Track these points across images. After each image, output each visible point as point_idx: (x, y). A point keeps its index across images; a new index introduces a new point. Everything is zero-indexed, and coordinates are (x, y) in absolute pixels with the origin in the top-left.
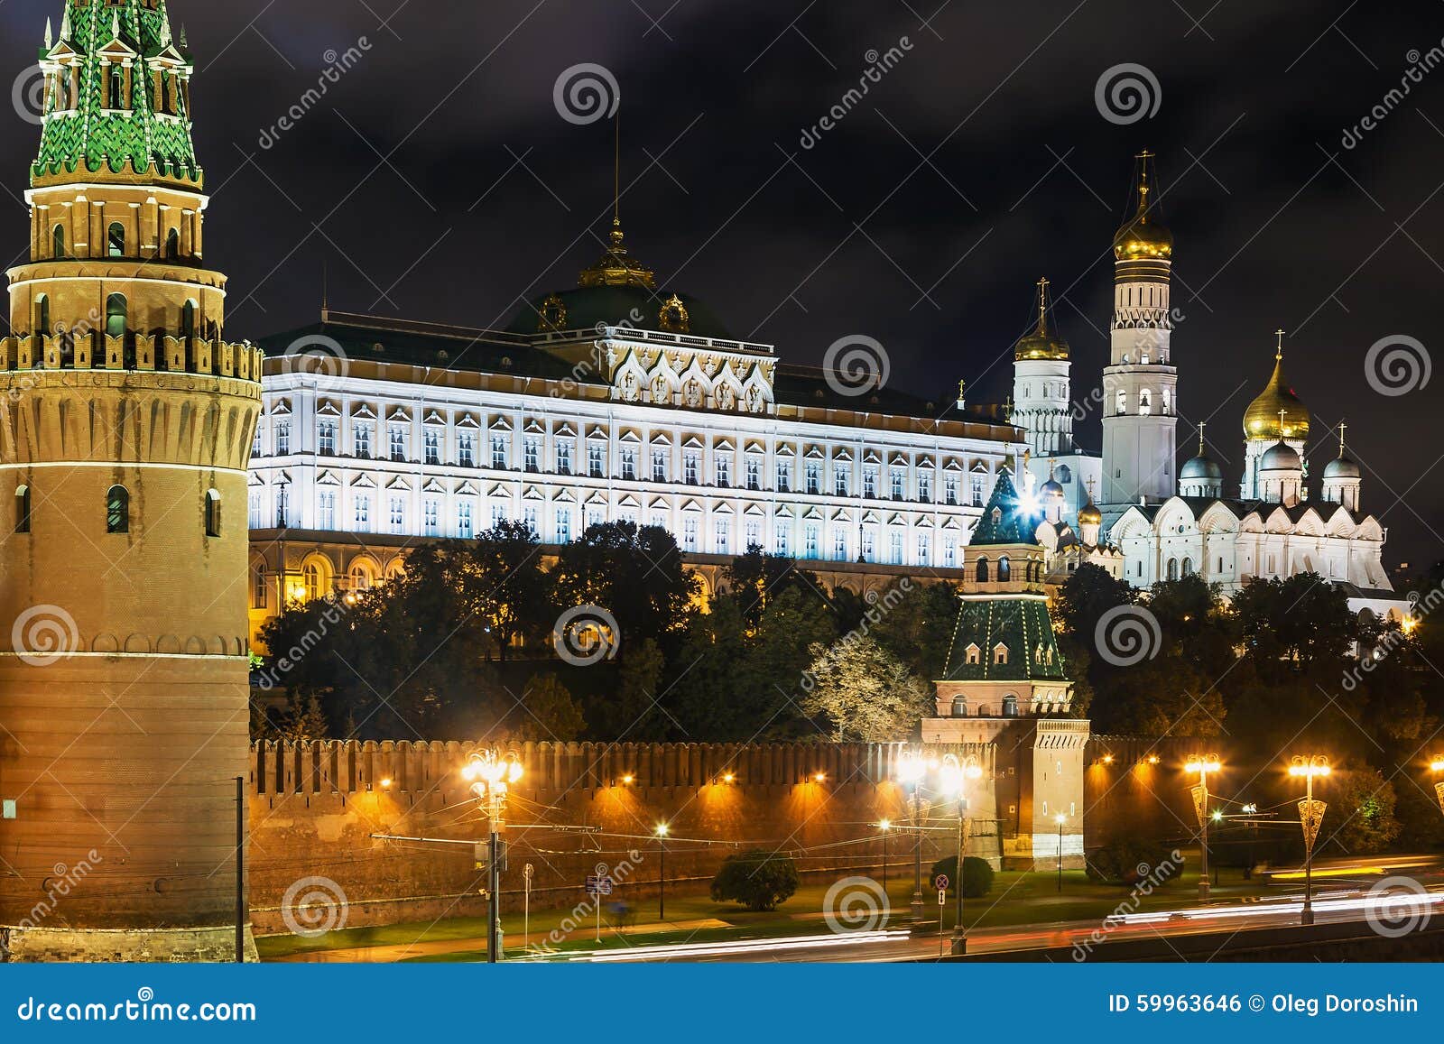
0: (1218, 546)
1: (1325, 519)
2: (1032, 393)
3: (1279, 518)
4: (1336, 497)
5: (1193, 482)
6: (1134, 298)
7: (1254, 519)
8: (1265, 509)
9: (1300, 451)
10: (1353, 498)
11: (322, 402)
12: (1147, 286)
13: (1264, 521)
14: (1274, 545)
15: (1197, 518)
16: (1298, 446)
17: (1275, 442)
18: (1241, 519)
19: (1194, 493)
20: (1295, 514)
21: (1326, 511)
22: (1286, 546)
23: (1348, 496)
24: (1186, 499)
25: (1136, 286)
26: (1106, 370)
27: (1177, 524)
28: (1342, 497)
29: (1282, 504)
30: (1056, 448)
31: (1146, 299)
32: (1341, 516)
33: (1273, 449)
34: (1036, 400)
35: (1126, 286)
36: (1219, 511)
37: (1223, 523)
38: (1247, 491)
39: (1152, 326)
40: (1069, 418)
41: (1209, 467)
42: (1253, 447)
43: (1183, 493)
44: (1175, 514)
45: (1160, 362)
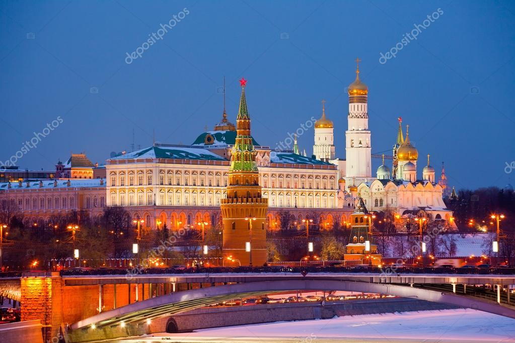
0: (391, 196)
1: (424, 186)
2: (321, 139)
3: (410, 185)
5: (381, 174)
6: (356, 108)
8: (405, 183)
9: (415, 164)
10: (433, 179)
11: (161, 171)
12: (360, 104)
13: (405, 186)
14: (409, 195)
15: (384, 186)
16: (415, 162)
17: (407, 162)
18: (398, 187)
19: (382, 178)
20: (415, 185)
21: (424, 183)
22: (412, 195)
23: (431, 178)
24: (380, 180)
25: (356, 104)
26: (346, 132)
27: (377, 188)
29: (410, 182)
31: (360, 109)
32: (429, 185)
33: (407, 164)
34: (323, 141)
35: (353, 104)
36: (391, 184)
37: (393, 188)
38: (398, 177)
39: (362, 118)
40: (334, 147)
41: (386, 168)
42: (400, 163)
43: (378, 178)
44: (377, 184)
45: (365, 130)
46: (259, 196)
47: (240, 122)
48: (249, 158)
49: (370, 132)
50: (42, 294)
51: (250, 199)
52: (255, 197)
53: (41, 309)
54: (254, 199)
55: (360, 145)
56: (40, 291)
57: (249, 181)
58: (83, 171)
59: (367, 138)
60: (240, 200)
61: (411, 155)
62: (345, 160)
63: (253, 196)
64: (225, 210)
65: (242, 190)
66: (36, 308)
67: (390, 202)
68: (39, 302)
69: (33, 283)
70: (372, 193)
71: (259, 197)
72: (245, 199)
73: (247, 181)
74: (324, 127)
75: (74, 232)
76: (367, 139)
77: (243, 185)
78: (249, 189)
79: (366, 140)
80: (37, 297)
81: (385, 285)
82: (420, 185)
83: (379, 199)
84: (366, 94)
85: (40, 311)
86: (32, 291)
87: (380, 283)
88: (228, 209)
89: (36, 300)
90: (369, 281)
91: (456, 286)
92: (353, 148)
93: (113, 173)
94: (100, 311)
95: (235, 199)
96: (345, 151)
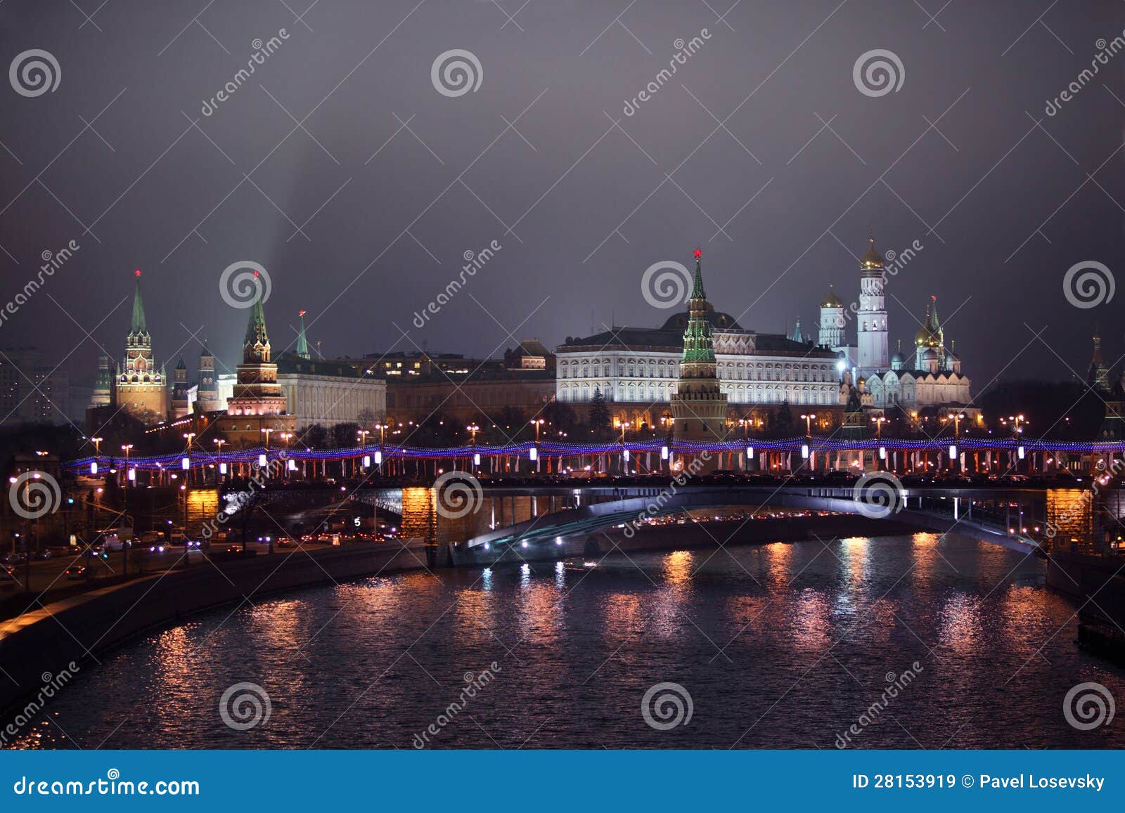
0: (907, 390)
1: (947, 378)
2: (828, 320)
3: (930, 378)
4: (951, 368)
5: (896, 364)
6: (869, 284)
7: (921, 379)
8: (924, 374)
10: (958, 368)
12: (874, 279)
13: (924, 379)
14: (929, 388)
15: (899, 378)
16: (936, 350)
17: (928, 348)
18: (916, 379)
19: (897, 368)
20: (936, 377)
21: (947, 374)
22: (933, 389)
23: (956, 368)
24: (894, 371)
25: (870, 279)
27: (891, 379)
28: (954, 368)
29: (931, 373)
30: (839, 343)
31: (874, 285)
32: (953, 376)
33: (927, 351)
34: (830, 323)
35: (866, 279)
36: (907, 376)
37: (909, 381)
38: (917, 367)
39: (877, 295)
40: (843, 331)
41: (902, 358)
42: (919, 350)
43: (893, 368)
44: (891, 376)
45: (880, 310)
46: (717, 390)
47: (694, 301)
48: (705, 345)
49: (886, 312)
50: (426, 507)
51: (705, 395)
52: (711, 392)
53: (425, 525)
54: (710, 395)
55: (875, 329)
56: (423, 504)
57: (705, 373)
58: (536, 360)
59: (881, 321)
60: (693, 396)
61: (932, 341)
62: (857, 346)
63: (708, 390)
64: (676, 407)
65: (695, 384)
66: (419, 523)
67: (906, 397)
68: (423, 517)
69: (415, 494)
70: (885, 386)
71: (716, 392)
72: (699, 396)
73: (702, 373)
74: (831, 307)
75: (474, 434)
76: (883, 322)
77: (697, 377)
78: (704, 382)
79: (881, 322)
80: (420, 511)
81: (825, 499)
82: (942, 378)
83: (893, 393)
84: (881, 267)
85: (424, 527)
86: (414, 504)
87: (820, 496)
88: (679, 407)
89: (419, 514)
90: (807, 494)
91: (908, 499)
92: (866, 332)
93: (564, 363)
94: (493, 528)
95: (687, 395)
96: (857, 336)
